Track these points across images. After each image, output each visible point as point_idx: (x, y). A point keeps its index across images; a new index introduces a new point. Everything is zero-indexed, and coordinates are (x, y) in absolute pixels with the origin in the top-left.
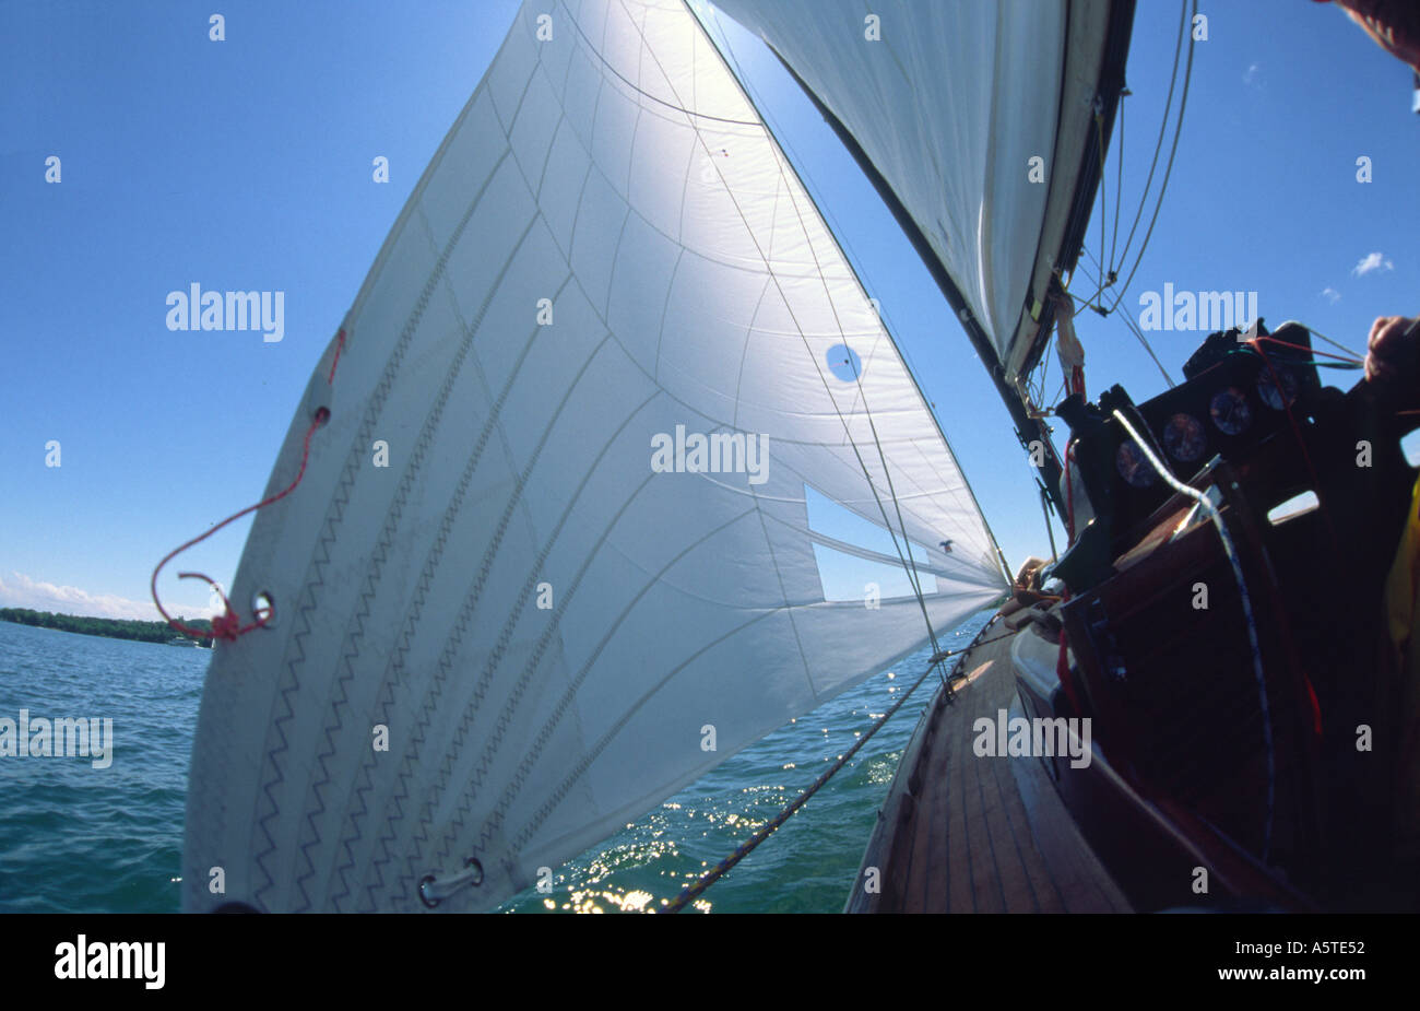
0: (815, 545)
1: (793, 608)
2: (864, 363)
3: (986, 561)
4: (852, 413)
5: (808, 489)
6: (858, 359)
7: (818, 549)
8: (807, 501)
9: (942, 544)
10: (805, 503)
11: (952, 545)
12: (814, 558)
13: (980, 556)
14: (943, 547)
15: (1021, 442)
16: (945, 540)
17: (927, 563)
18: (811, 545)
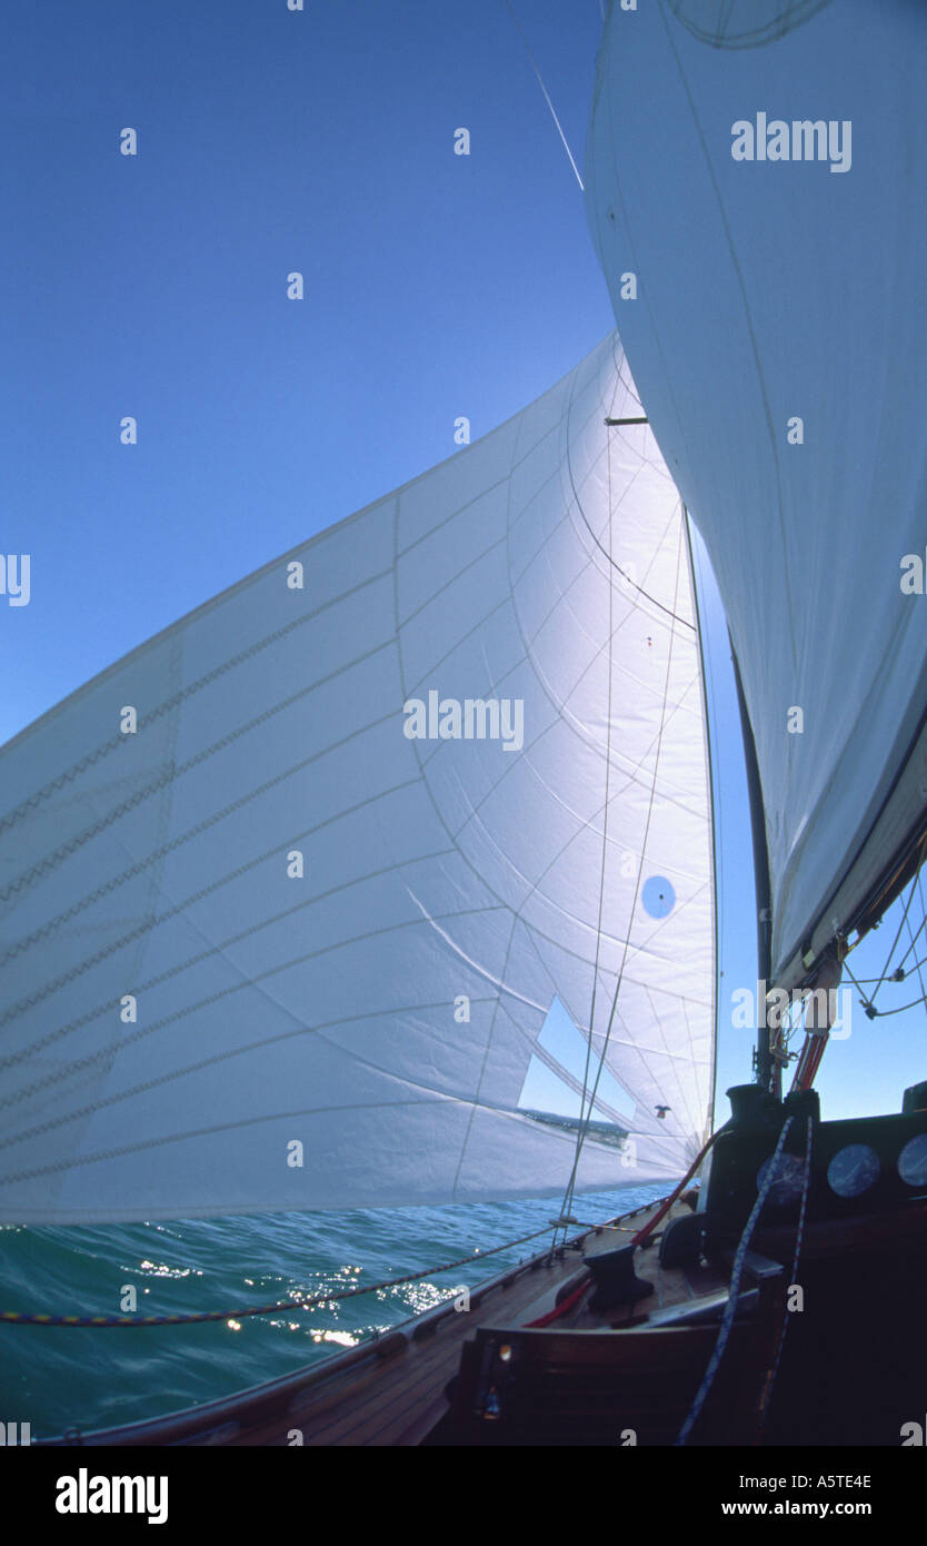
0: (534, 1056)
1: (479, 1107)
2: (678, 905)
3: (694, 1140)
4: (641, 949)
5: (557, 1001)
6: (673, 900)
7: (535, 1062)
8: (549, 1013)
9: (658, 1107)
10: (546, 1014)
11: (667, 1113)
12: (527, 1069)
13: (690, 1133)
14: (657, 1111)
15: (754, 1062)
16: (664, 1105)
17: (631, 1119)
18: (530, 1056)
